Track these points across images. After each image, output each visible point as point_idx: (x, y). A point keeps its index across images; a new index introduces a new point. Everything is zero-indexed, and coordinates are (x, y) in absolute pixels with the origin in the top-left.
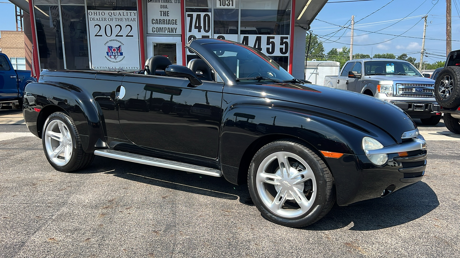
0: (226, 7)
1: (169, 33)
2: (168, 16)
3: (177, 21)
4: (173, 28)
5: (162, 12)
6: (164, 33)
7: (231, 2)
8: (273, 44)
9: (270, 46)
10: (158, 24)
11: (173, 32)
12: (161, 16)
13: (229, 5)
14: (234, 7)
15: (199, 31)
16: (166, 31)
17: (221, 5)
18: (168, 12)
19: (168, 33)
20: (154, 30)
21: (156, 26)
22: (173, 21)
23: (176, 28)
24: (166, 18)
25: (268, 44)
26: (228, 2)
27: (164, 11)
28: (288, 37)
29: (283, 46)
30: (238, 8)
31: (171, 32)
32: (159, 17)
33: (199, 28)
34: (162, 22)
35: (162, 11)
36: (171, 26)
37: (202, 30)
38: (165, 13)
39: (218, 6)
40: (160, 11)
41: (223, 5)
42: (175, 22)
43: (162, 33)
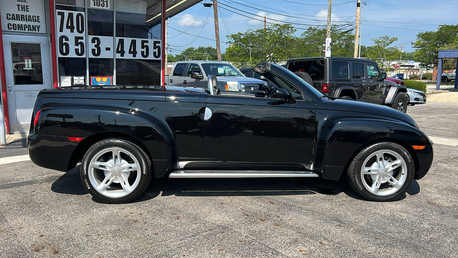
0: (100, 7)
1: (30, 31)
2: (27, 11)
3: (39, 18)
4: (35, 26)
5: (20, 7)
6: (23, 31)
7: (105, 3)
8: (147, 47)
9: (144, 50)
10: (15, 20)
11: (35, 31)
12: (19, 10)
13: (104, 6)
14: (109, 8)
15: (72, 31)
16: (27, 29)
17: (95, 5)
18: (27, 6)
19: (28, 32)
20: (10, 27)
21: (12, 22)
22: (34, 18)
23: (39, 26)
24: (25, 13)
25: (143, 47)
26: (102, 3)
27: (22, 5)
28: (160, 41)
29: (156, 50)
30: (113, 10)
31: (33, 31)
32: (16, 12)
33: (72, 28)
34: (20, 17)
35: (20, 5)
36: (32, 23)
37: (75, 30)
38: (23, 8)
39: (92, 6)
40: (17, 5)
41: (97, 6)
42: (36, 18)
43: (21, 31)
